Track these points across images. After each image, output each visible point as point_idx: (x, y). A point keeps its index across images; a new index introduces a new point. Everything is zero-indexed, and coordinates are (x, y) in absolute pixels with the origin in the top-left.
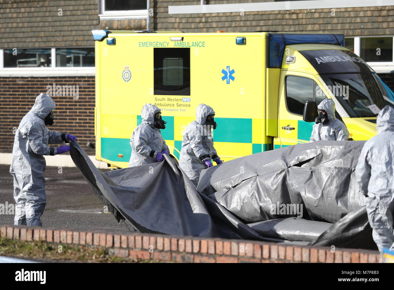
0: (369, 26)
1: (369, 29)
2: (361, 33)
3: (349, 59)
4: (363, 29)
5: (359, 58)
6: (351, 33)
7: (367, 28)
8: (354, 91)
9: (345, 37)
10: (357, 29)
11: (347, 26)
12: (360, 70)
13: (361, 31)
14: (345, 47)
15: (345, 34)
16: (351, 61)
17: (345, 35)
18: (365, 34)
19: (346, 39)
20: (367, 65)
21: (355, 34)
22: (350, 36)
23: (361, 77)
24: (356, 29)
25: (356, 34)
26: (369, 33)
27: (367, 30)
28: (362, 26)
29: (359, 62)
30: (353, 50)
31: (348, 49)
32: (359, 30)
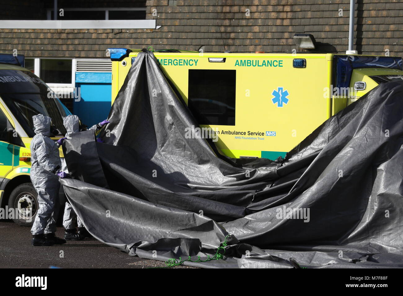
0: (49, 47)
1: (49, 51)
2: (42, 55)
3: (29, 79)
4: (43, 50)
5: (39, 79)
6: (31, 54)
7: (47, 49)
8: (34, 111)
9: (25, 58)
10: (38, 50)
11: (27, 47)
12: (40, 91)
13: (42, 52)
14: (25, 68)
15: (26, 54)
16: (31, 81)
17: (26, 56)
18: (46, 56)
19: (26, 60)
20: (46, 86)
21: (35, 56)
22: (30, 57)
23: (41, 97)
24: (36, 50)
25: (37, 56)
26: (49, 55)
27: (47, 51)
28: (42, 48)
29: (39, 82)
30: (33, 71)
31: (29, 69)
32: (39, 51)
